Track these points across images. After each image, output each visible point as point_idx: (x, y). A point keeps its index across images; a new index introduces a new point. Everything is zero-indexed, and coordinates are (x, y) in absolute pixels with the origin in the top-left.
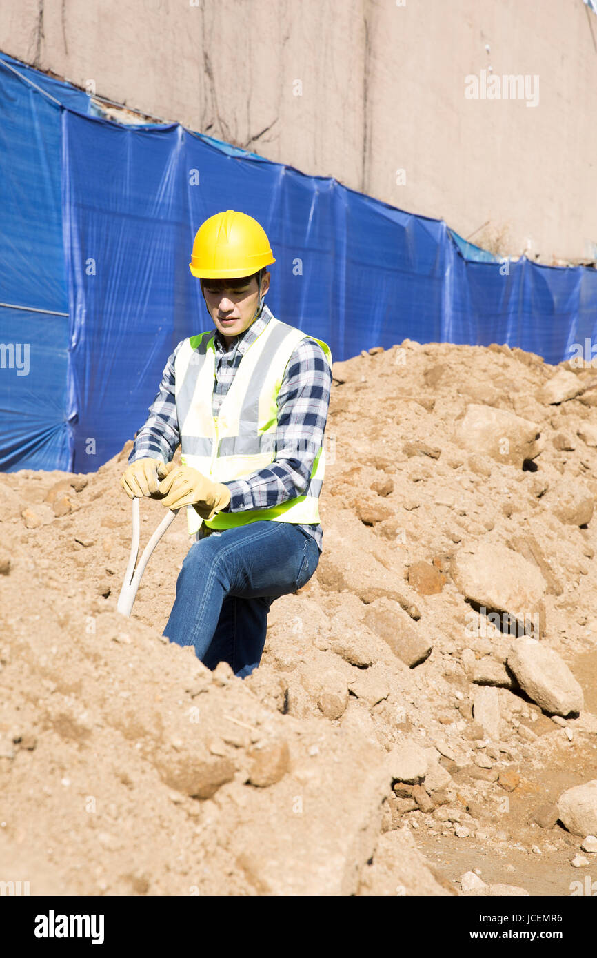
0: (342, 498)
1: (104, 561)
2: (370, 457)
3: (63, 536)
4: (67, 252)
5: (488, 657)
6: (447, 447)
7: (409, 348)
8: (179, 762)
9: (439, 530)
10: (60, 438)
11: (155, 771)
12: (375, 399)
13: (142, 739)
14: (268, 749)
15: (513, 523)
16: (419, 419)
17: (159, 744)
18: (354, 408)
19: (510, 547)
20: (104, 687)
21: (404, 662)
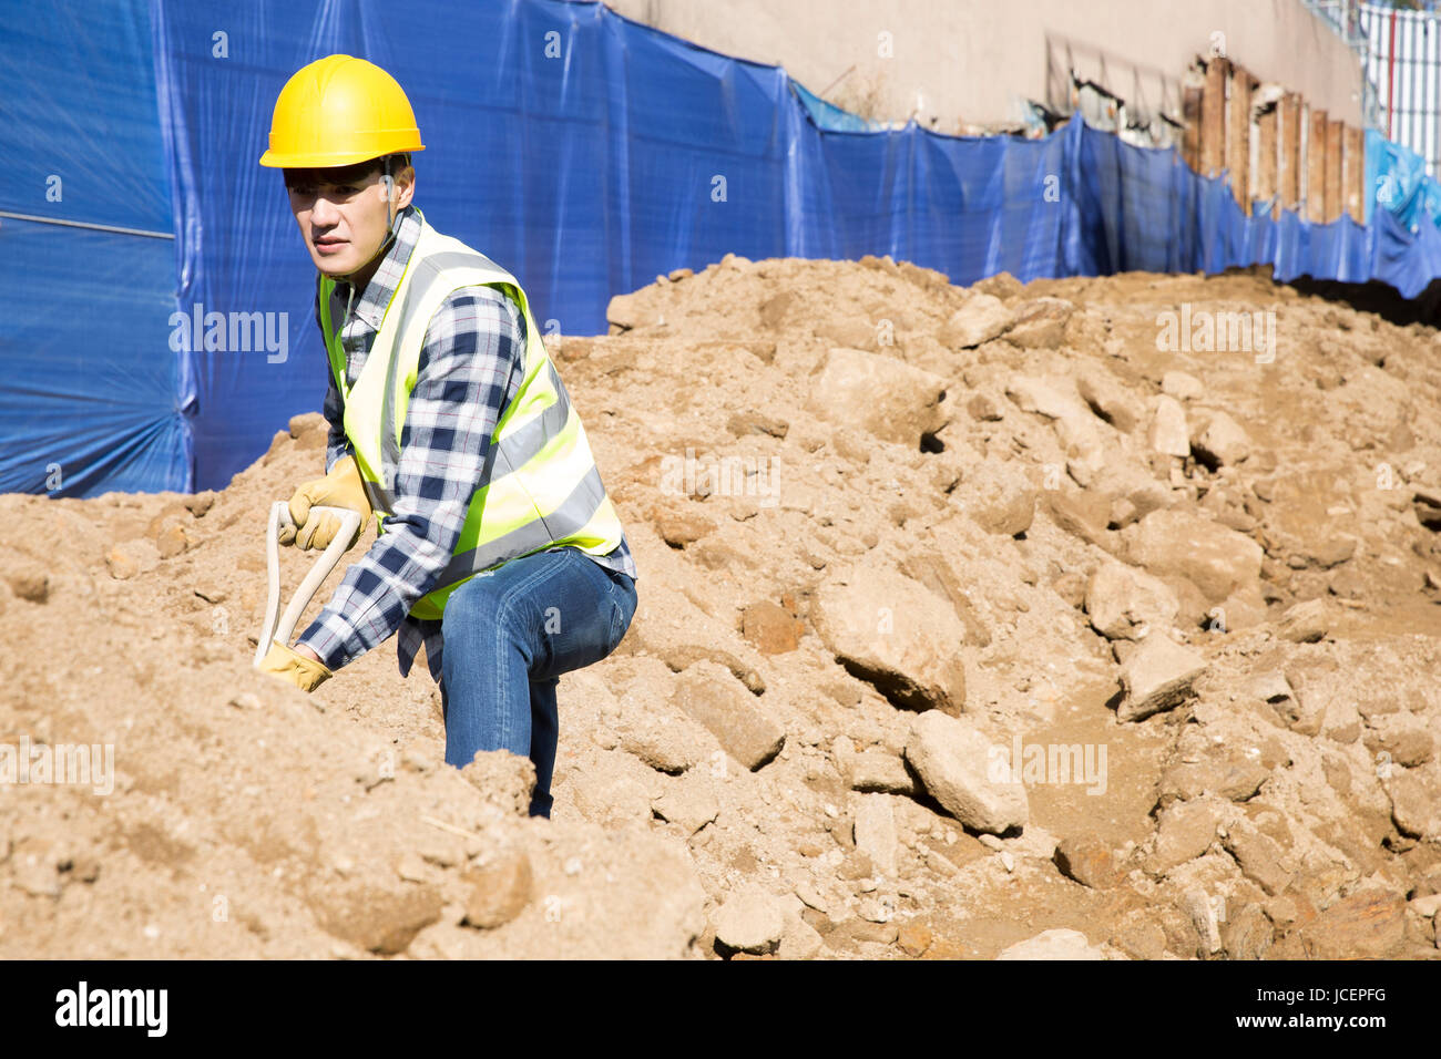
0: (632, 505)
1: (244, 626)
2: (674, 439)
3: (175, 588)
4: (166, 133)
5: (876, 747)
6: (798, 418)
7: (733, 269)
8: (348, 896)
9: (791, 550)
10: (170, 439)
11: (308, 911)
12: (679, 348)
13: (285, 862)
14: (496, 866)
15: (909, 535)
16: (751, 375)
17: (313, 869)
18: (646, 363)
19: (905, 573)
20: (218, 779)
21: (741, 762)
